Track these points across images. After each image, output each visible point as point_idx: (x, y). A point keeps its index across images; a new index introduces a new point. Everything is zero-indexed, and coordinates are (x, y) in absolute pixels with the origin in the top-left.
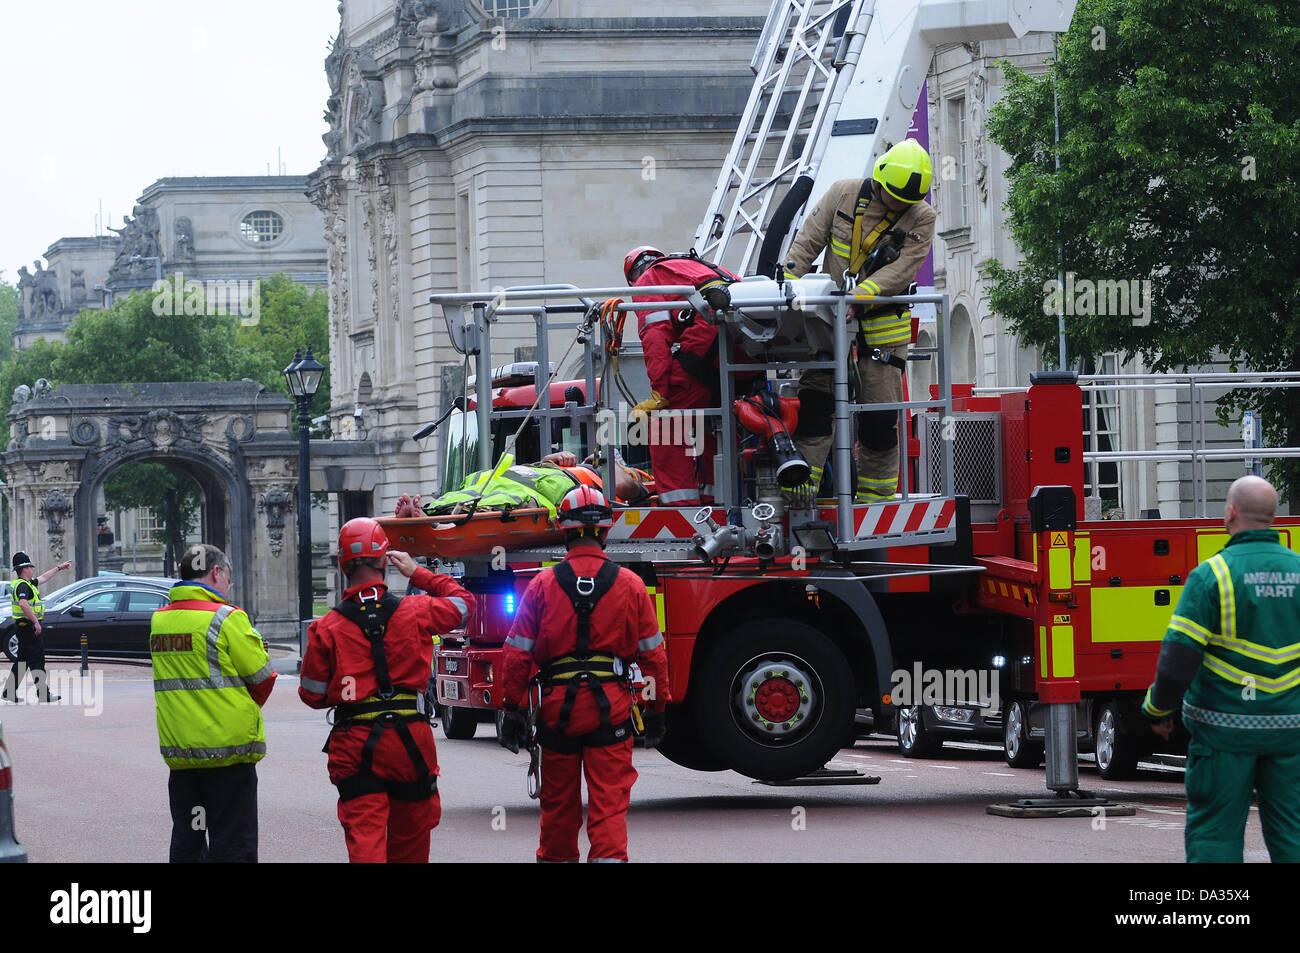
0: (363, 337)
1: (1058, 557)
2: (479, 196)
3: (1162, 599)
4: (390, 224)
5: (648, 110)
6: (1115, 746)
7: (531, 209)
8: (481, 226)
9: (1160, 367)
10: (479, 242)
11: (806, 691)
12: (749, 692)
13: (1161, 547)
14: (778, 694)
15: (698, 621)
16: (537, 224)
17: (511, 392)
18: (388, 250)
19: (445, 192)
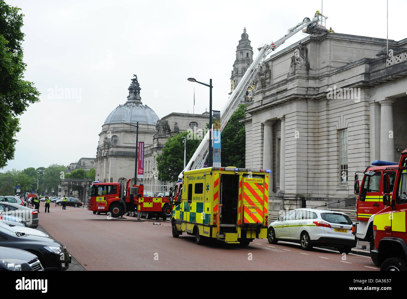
0: (98, 175)
1: (140, 200)
2: (110, 162)
3: (150, 204)
4: (102, 164)
5: (127, 155)
6: (148, 216)
7: (115, 164)
8: (110, 165)
9: (170, 182)
10: (110, 167)
11: (118, 210)
12: (113, 210)
13: (150, 199)
14: (116, 210)
15: (110, 204)
16: (116, 165)
17: (95, 184)
18: (102, 167)
19: (107, 162)
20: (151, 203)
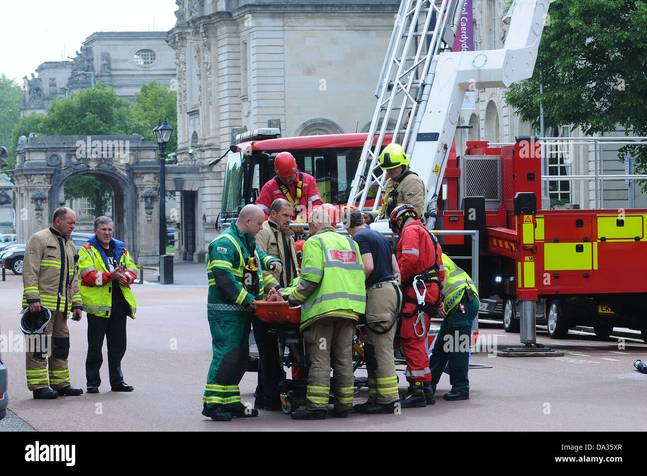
0: (194, 113)
1: (527, 228)
2: (252, 43)
3: (580, 249)
4: (207, 56)
6: (558, 322)
7: (279, 50)
8: (253, 58)
9: (590, 132)
10: (252, 66)
13: (580, 223)
16: (281, 57)
17: (257, 143)
18: (206, 70)
19: (235, 41)
20: (587, 246)
